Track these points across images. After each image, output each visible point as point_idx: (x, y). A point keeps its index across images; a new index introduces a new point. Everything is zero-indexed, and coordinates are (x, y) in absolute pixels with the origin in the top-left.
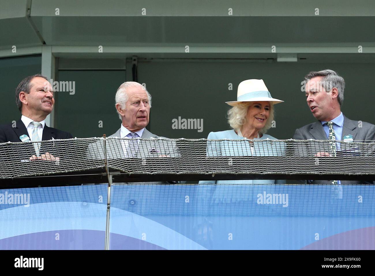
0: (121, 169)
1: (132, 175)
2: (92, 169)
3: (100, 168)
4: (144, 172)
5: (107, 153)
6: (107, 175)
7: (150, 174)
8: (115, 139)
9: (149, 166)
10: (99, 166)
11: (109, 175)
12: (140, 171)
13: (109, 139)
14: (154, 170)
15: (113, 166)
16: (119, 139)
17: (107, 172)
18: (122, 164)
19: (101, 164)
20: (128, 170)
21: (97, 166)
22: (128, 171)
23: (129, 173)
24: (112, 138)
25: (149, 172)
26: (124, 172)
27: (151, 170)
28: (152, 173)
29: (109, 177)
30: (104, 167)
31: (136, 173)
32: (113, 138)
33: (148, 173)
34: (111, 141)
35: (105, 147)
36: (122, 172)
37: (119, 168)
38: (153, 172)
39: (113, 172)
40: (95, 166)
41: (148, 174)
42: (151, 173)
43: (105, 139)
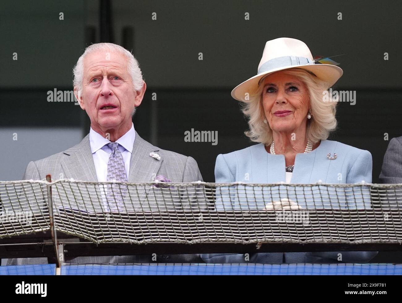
0: (81, 235)
1: (101, 244)
2: (25, 235)
3: (40, 232)
4: (124, 241)
5: (54, 207)
6: (54, 245)
7: (137, 244)
8: (69, 182)
9: (135, 229)
10: (39, 229)
11: (58, 244)
12: (118, 239)
13: (58, 183)
14: (145, 236)
15: (65, 230)
16: (77, 183)
17: (53, 239)
18: (83, 225)
19: (42, 226)
20: (95, 237)
21: (35, 229)
22: (95, 239)
23: (96, 241)
24: (64, 182)
25: (135, 239)
26: (87, 240)
27: (138, 236)
28: (141, 242)
29: (58, 248)
30: (49, 232)
31: (110, 241)
32: (66, 181)
33: (133, 241)
34: (62, 186)
35: (49, 196)
36: (82, 239)
37: (77, 233)
38: (141, 239)
39: (65, 240)
40: (32, 229)
41: (133, 244)
42: (139, 242)
43: (49, 183)
